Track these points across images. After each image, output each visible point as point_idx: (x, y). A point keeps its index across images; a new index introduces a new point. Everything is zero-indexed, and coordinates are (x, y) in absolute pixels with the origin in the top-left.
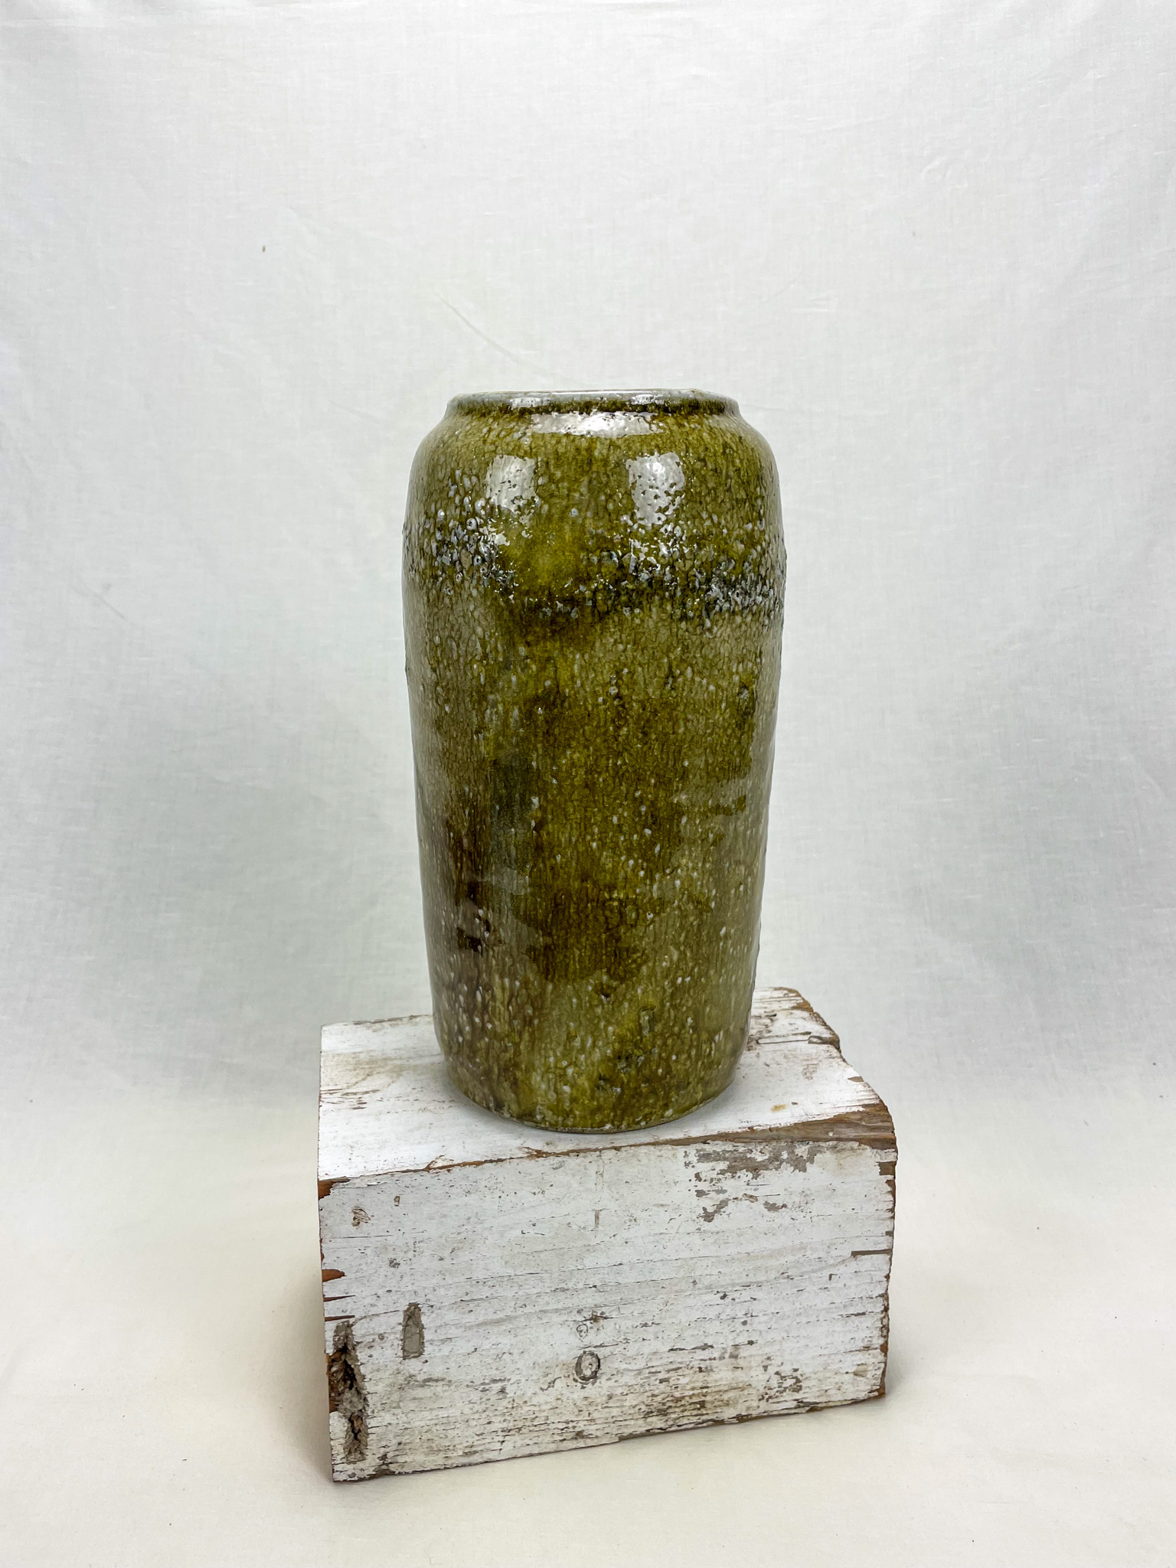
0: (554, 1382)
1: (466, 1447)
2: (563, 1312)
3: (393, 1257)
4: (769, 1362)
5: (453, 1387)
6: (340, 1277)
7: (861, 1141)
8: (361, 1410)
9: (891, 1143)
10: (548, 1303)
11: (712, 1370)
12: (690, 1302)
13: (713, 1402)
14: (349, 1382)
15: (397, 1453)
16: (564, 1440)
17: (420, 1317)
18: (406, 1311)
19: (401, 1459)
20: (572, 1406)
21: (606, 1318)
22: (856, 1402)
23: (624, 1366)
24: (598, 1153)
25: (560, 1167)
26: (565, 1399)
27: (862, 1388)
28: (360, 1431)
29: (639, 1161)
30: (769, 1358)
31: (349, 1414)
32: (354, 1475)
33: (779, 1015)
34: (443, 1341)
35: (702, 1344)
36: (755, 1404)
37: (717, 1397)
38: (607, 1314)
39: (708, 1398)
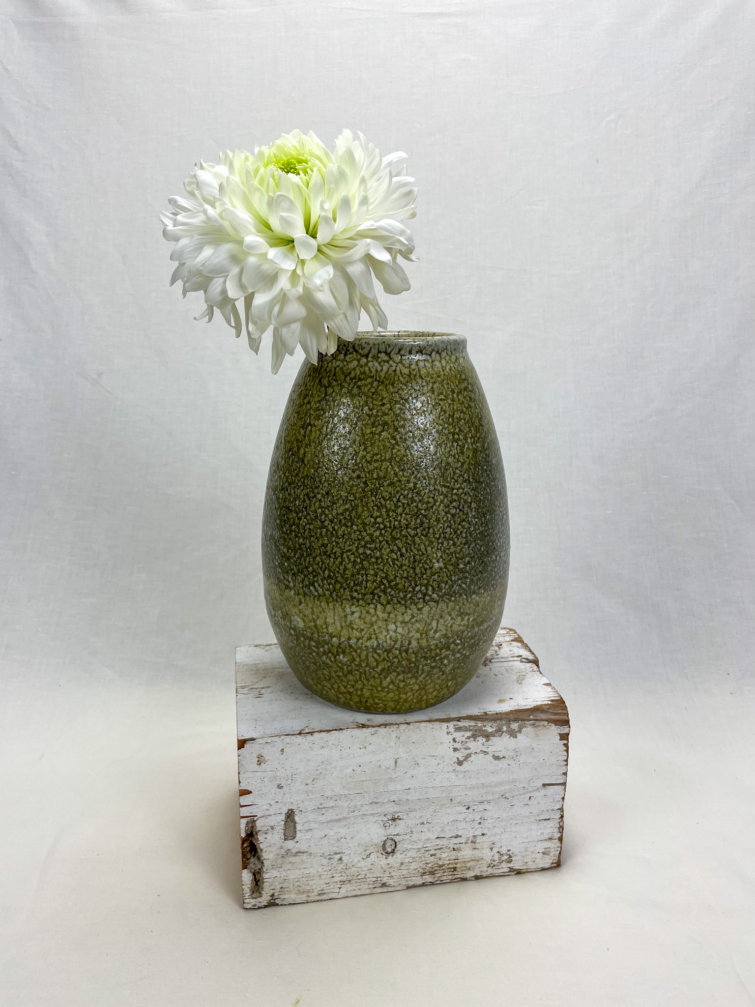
0: (370, 855)
1: (319, 890)
2: (376, 815)
3: (280, 783)
4: (493, 846)
5: (312, 857)
6: (249, 794)
7: (549, 721)
8: (260, 869)
9: (566, 723)
10: (367, 810)
11: (460, 850)
12: (449, 811)
13: (461, 868)
14: (253, 853)
15: (280, 893)
16: (375, 887)
17: (294, 817)
18: (286, 813)
19: (282, 897)
20: (380, 868)
21: (400, 819)
22: (543, 869)
23: (410, 846)
24: (397, 726)
25: (375, 734)
26: (376, 864)
27: (547, 862)
28: (259, 880)
29: (421, 731)
30: (493, 844)
31: (253, 871)
32: (255, 905)
33: (504, 645)
34: (307, 831)
35: (455, 835)
36: (485, 869)
37: (463, 865)
38: (401, 817)
39: (458, 865)
